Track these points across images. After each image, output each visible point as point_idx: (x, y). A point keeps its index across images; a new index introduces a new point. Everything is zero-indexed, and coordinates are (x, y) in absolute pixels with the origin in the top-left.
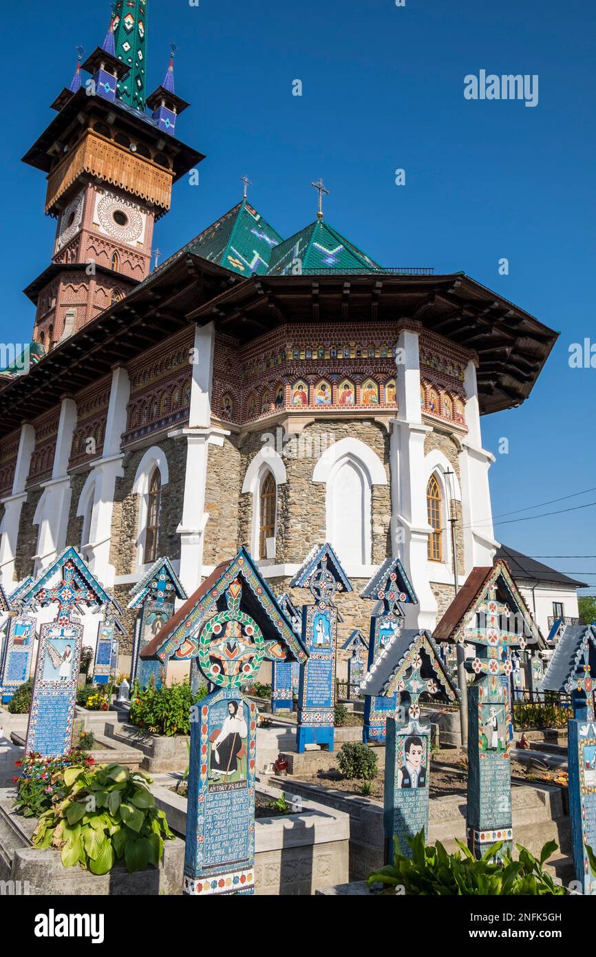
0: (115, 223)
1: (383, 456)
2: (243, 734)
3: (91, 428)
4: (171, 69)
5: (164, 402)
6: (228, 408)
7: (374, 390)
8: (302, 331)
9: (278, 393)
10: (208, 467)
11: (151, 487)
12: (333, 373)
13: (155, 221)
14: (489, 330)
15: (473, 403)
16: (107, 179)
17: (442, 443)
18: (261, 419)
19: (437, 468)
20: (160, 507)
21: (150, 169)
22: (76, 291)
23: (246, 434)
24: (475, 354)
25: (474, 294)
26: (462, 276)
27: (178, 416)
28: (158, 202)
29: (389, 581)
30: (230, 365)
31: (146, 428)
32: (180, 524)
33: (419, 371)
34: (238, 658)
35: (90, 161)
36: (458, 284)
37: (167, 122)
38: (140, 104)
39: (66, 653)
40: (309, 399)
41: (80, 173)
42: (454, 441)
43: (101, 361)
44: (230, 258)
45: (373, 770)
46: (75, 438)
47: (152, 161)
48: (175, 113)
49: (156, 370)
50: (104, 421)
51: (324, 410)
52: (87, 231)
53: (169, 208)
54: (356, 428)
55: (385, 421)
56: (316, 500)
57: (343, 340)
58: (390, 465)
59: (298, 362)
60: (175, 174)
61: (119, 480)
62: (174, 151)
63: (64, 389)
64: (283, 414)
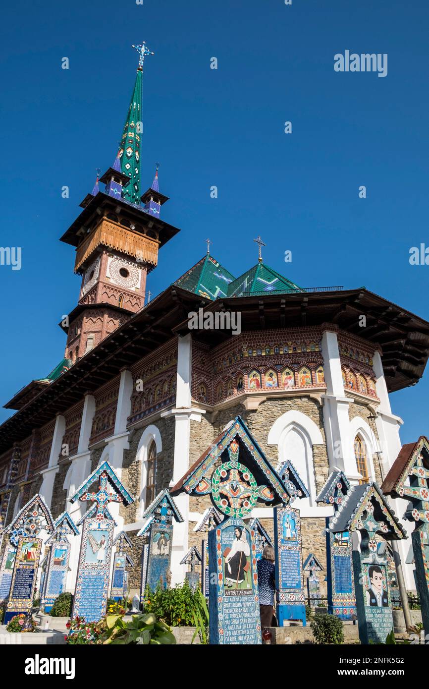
0: (121, 276)
1: (319, 423)
2: (247, 553)
3: (106, 415)
4: (157, 178)
5: (157, 392)
6: (203, 394)
7: (308, 375)
8: (253, 336)
9: (239, 381)
10: (190, 437)
11: (149, 455)
12: (278, 365)
13: (147, 274)
14: (386, 327)
15: (381, 382)
16: (116, 248)
17: (361, 412)
18: (227, 400)
19: (360, 431)
20: (157, 470)
21: (144, 240)
22: (94, 322)
23: (217, 412)
24: (379, 346)
25: (373, 302)
26: (364, 290)
27: (168, 402)
28: (149, 261)
29: (336, 489)
30: (204, 363)
31: (145, 412)
32: (171, 481)
33: (339, 359)
34: (239, 496)
35: (104, 237)
36: (361, 295)
37: (155, 210)
38: (136, 200)
39: (101, 542)
40: (261, 384)
41: (98, 245)
42: (370, 409)
43: (113, 366)
44: (200, 291)
45: (340, 635)
46: (94, 423)
47: (145, 235)
48: (159, 204)
49: (151, 370)
50: (115, 409)
51: (273, 391)
52: (102, 282)
53: (157, 264)
54: (296, 403)
55: (318, 396)
56: (271, 458)
57: (283, 340)
58: (324, 429)
59: (252, 358)
60: (160, 242)
61: (126, 451)
62: (159, 228)
63: (87, 388)
64: (243, 396)
